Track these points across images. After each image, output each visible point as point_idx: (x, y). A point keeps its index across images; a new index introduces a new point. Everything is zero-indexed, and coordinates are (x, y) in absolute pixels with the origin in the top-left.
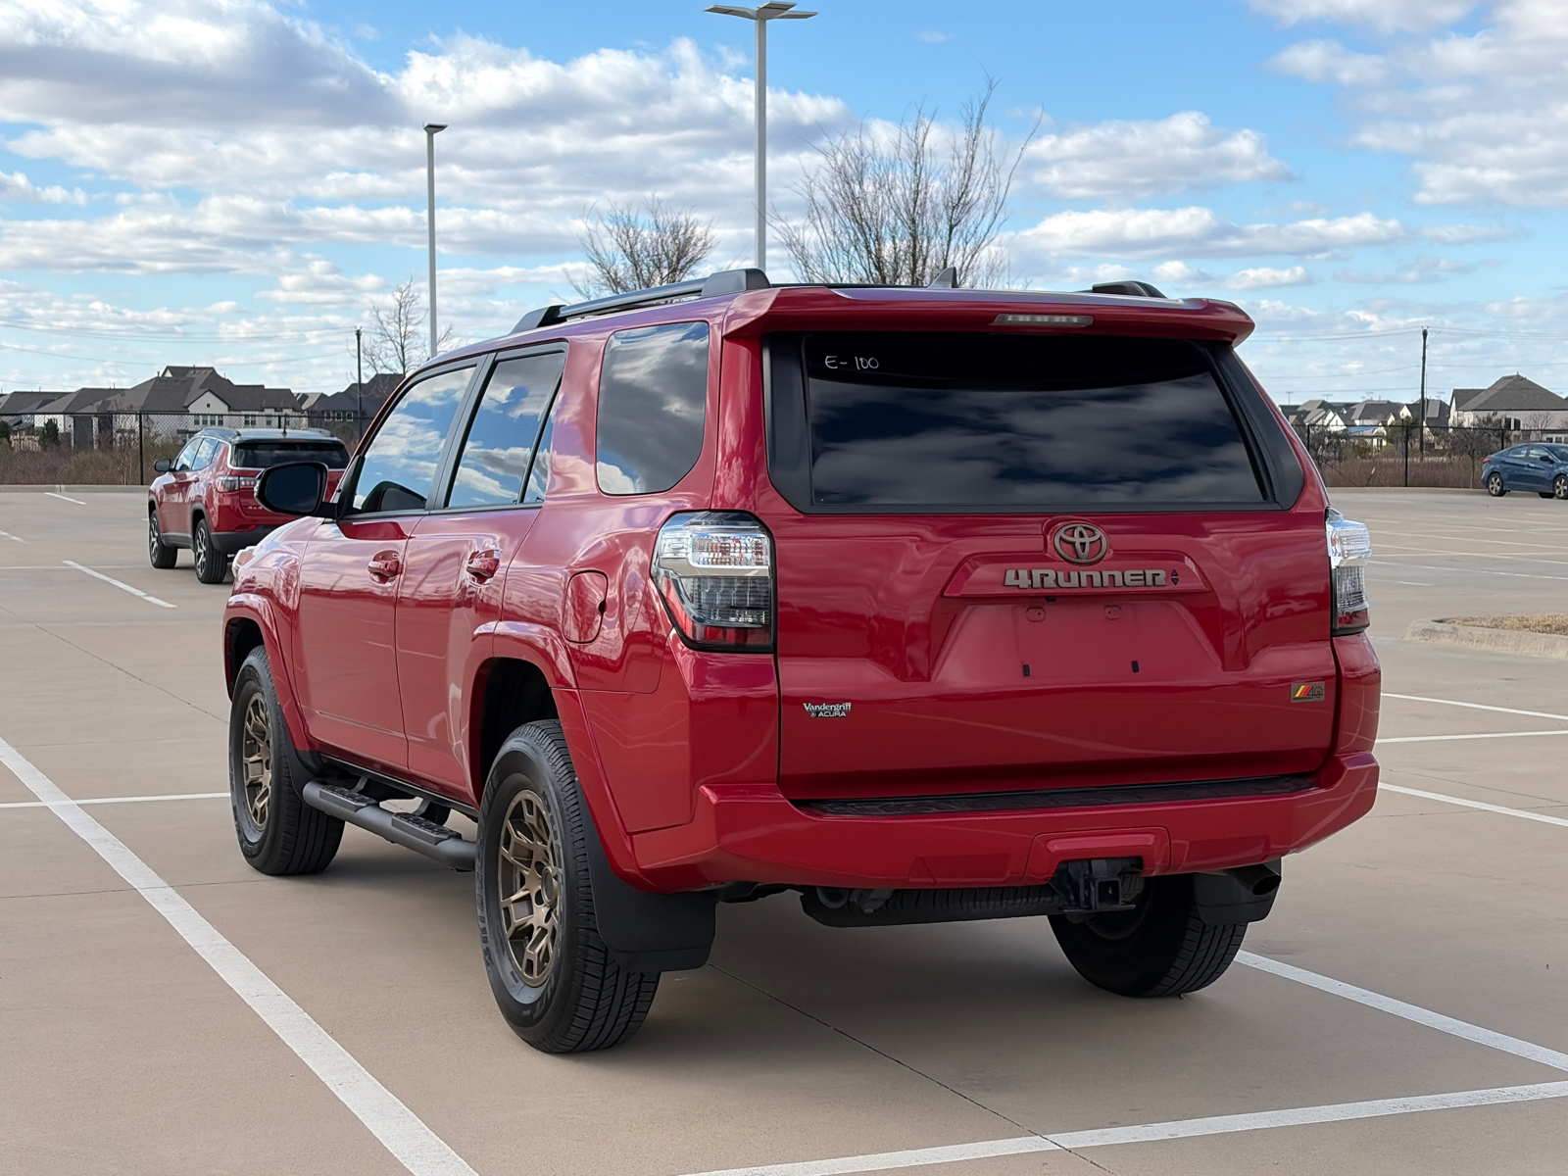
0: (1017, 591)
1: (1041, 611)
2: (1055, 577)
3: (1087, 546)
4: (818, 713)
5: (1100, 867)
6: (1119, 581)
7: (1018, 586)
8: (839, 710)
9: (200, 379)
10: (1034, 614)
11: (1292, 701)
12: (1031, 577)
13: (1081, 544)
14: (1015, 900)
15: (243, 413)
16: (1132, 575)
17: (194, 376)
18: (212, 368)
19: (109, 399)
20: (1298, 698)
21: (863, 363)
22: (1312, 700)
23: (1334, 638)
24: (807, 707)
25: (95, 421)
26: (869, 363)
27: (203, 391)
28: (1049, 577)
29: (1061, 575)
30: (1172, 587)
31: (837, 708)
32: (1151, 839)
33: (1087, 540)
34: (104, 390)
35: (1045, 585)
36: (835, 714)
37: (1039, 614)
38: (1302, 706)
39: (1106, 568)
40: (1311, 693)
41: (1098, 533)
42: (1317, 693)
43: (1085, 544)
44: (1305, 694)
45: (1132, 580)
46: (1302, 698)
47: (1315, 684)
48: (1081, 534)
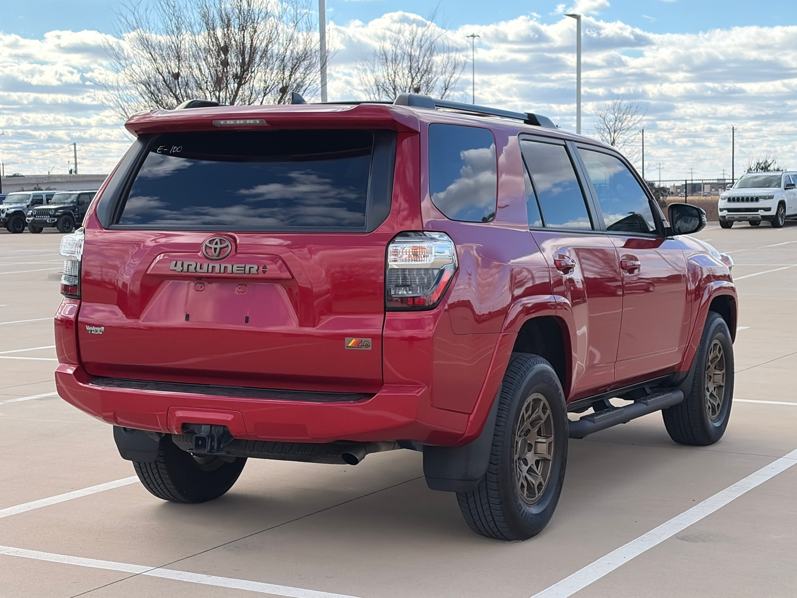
1: (202, 285)
2: (195, 267)
6: (229, 270)
7: (175, 270)
8: (100, 330)
10: (199, 286)
11: (346, 348)
12: (182, 266)
13: (215, 248)
16: (237, 267)
20: (350, 347)
21: (174, 149)
22: (361, 349)
23: (386, 313)
24: (88, 328)
26: (177, 149)
28: (193, 266)
30: (261, 275)
31: (98, 329)
32: (230, 417)
33: (218, 246)
35: (190, 271)
36: (98, 332)
37: (201, 287)
38: (352, 352)
39: (224, 262)
40: (360, 345)
41: (228, 243)
42: (365, 345)
43: (217, 248)
44: (356, 344)
45: (237, 270)
46: (353, 347)
47: (364, 339)
48: (216, 244)
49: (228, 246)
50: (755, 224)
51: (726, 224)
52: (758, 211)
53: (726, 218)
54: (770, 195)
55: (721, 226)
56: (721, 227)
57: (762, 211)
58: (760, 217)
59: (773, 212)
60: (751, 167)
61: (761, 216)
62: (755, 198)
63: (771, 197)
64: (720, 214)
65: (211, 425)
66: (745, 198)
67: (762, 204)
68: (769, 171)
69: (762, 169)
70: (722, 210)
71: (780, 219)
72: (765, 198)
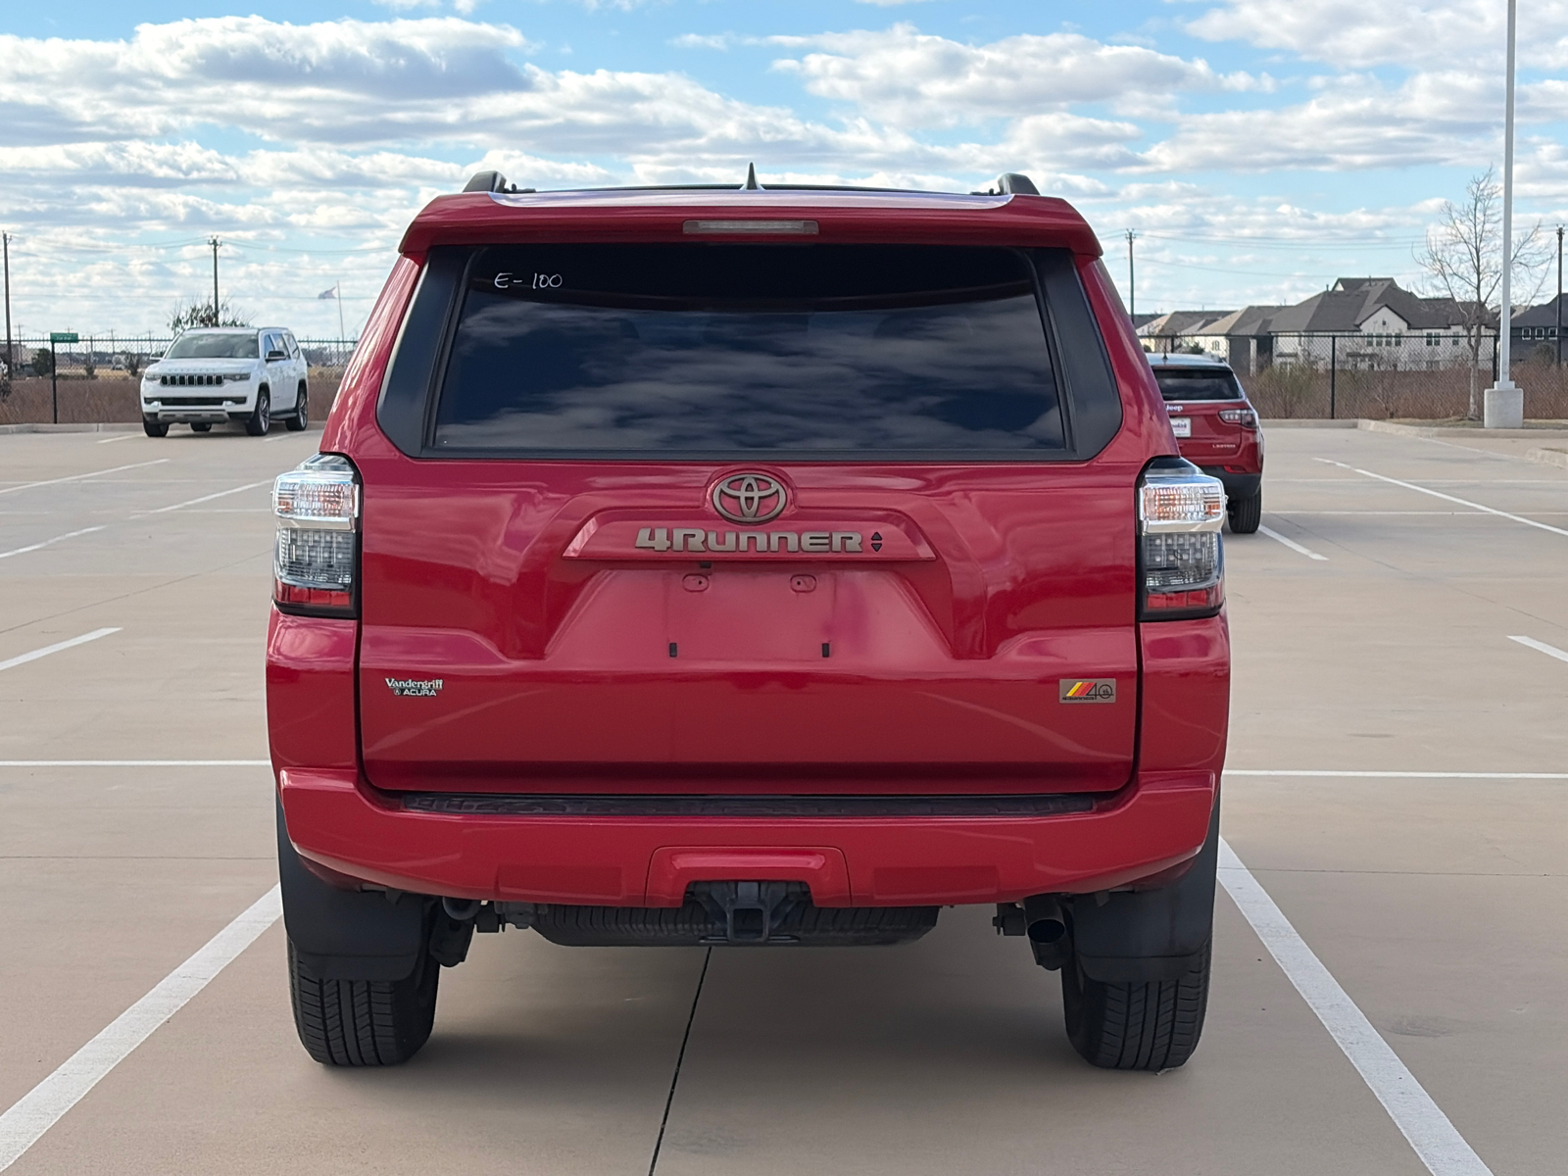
0: (651, 553)
1: (703, 580)
3: (756, 500)
4: (402, 690)
5: (748, 892)
8: (428, 688)
9: (1376, 292)
10: (692, 582)
11: (1062, 701)
12: (670, 537)
13: (746, 498)
14: (675, 925)
15: (1425, 332)
16: (811, 538)
17: (1370, 288)
18: (1392, 280)
19: (1270, 318)
20: (1070, 698)
21: (542, 281)
22: (1094, 701)
23: (1141, 624)
24: (391, 683)
25: (1253, 344)
26: (550, 282)
27: (1379, 306)
28: (698, 538)
29: (712, 537)
30: (870, 554)
31: (425, 685)
32: (816, 862)
33: (756, 494)
34: (1272, 307)
36: (423, 693)
37: (700, 583)
38: (1075, 709)
39: (777, 529)
40: (1093, 692)
41: (775, 486)
42: (1102, 693)
43: (752, 498)
44: (1082, 693)
45: (811, 544)
46: (1076, 699)
47: (1100, 682)
48: (749, 487)
49: (777, 492)
50: (202, 428)
51: (156, 428)
52: (221, 404)
53: (160, 416)
54: (244, 371)
55: (147, 432)
56: (145, 435)
57: (229, 403)
58: (227, 416)
59: (249, 407)
60: (181, 317)
61: (230, 414)
62: (214, 378)
63: (245, 377)
64: (146, 408)
65: (760, 882)
66: (196, 378)
67: (228, 389)
68: (217, 325)
69: (202, 321)
70: (149, 401)
71: (261, 418)
72: (233, 378)
